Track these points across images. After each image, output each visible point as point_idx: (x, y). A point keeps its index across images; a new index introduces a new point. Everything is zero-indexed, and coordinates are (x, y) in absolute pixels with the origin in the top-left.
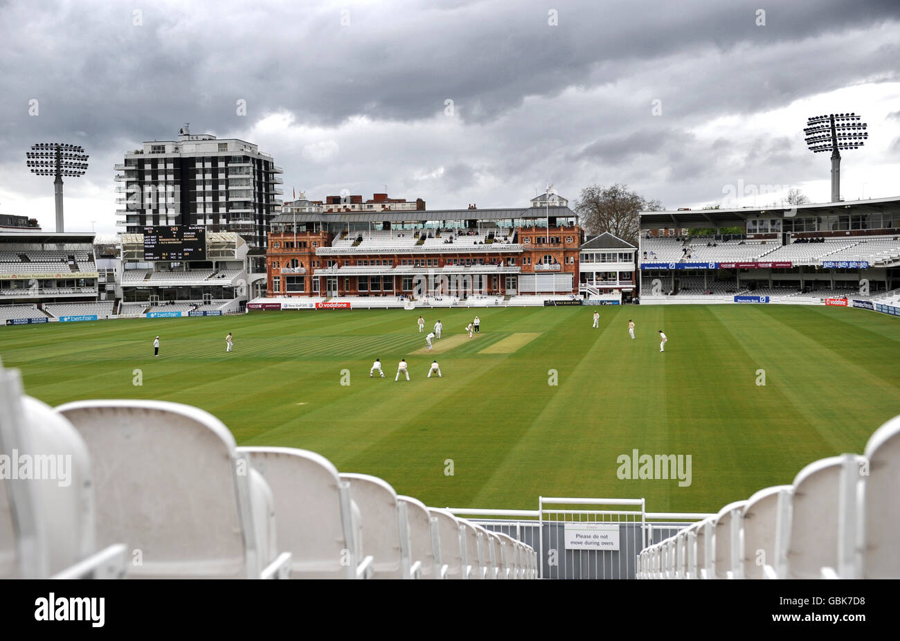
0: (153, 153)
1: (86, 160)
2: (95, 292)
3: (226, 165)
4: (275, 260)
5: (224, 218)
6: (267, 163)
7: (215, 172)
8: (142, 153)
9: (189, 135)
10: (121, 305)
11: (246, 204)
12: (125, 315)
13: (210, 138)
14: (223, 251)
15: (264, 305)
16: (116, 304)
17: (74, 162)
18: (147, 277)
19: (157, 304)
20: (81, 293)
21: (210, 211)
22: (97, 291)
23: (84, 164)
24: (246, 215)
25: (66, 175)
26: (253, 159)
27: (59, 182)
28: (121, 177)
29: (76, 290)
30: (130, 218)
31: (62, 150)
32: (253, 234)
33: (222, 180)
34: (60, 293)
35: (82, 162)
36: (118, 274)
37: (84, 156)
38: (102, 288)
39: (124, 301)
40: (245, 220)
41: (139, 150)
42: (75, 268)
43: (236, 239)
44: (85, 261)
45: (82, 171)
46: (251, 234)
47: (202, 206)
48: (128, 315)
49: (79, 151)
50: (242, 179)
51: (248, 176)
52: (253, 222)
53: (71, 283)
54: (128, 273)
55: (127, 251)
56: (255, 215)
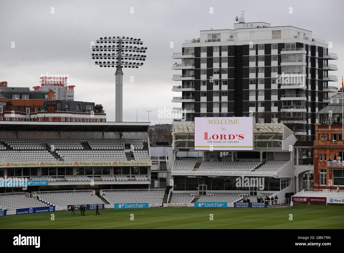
0: (209, 41)
1: (144, 52)
2: (148, 180)
3: (279, 52)
4: (322, 152)
5: (275, 105)
6: (321, 49)
7: (268, 59)
8: (199, 41)
9: (244, 23)
10: (171, 194)
11: (298, 92)
12: (174, 204)
13: (263, 25)
14: (270, 143)
15: (309, 199)
16: (167, 192)
17: (133, 54)
18: (197, 166)
19: (205, 194)
20: (135, 180)
21: (262, 98)
22: (150, 179)
23: (142, 56)
24: (298, 104)
25: (126, 67)
26: (307, 46)
27: (119, 72)
28: (178, 66)
29: (131, 178)
30: (186, 105)
31: (123, 43)
32: (305, 122)
33: (275, 68)
34: (116, 180)
35: (141, 54)
36: (170, 162)
37: (142, 48)
38: (154, 176)
39: (174, 190)
40: (297, 108)
41: (197, 38)
42: (130, 156)
43: (283, 130)
44: (140, 150)
45: (140, 62)
46: (300, 122)
47: (255, 93)
48: (177, 204)
49: (138, 43)
50: (294, 66)
51: (300, 64)
52: (305, 110)
53: (126, 171)
54: (179, 162)
55: (179, 140)
56: (307, 102)
